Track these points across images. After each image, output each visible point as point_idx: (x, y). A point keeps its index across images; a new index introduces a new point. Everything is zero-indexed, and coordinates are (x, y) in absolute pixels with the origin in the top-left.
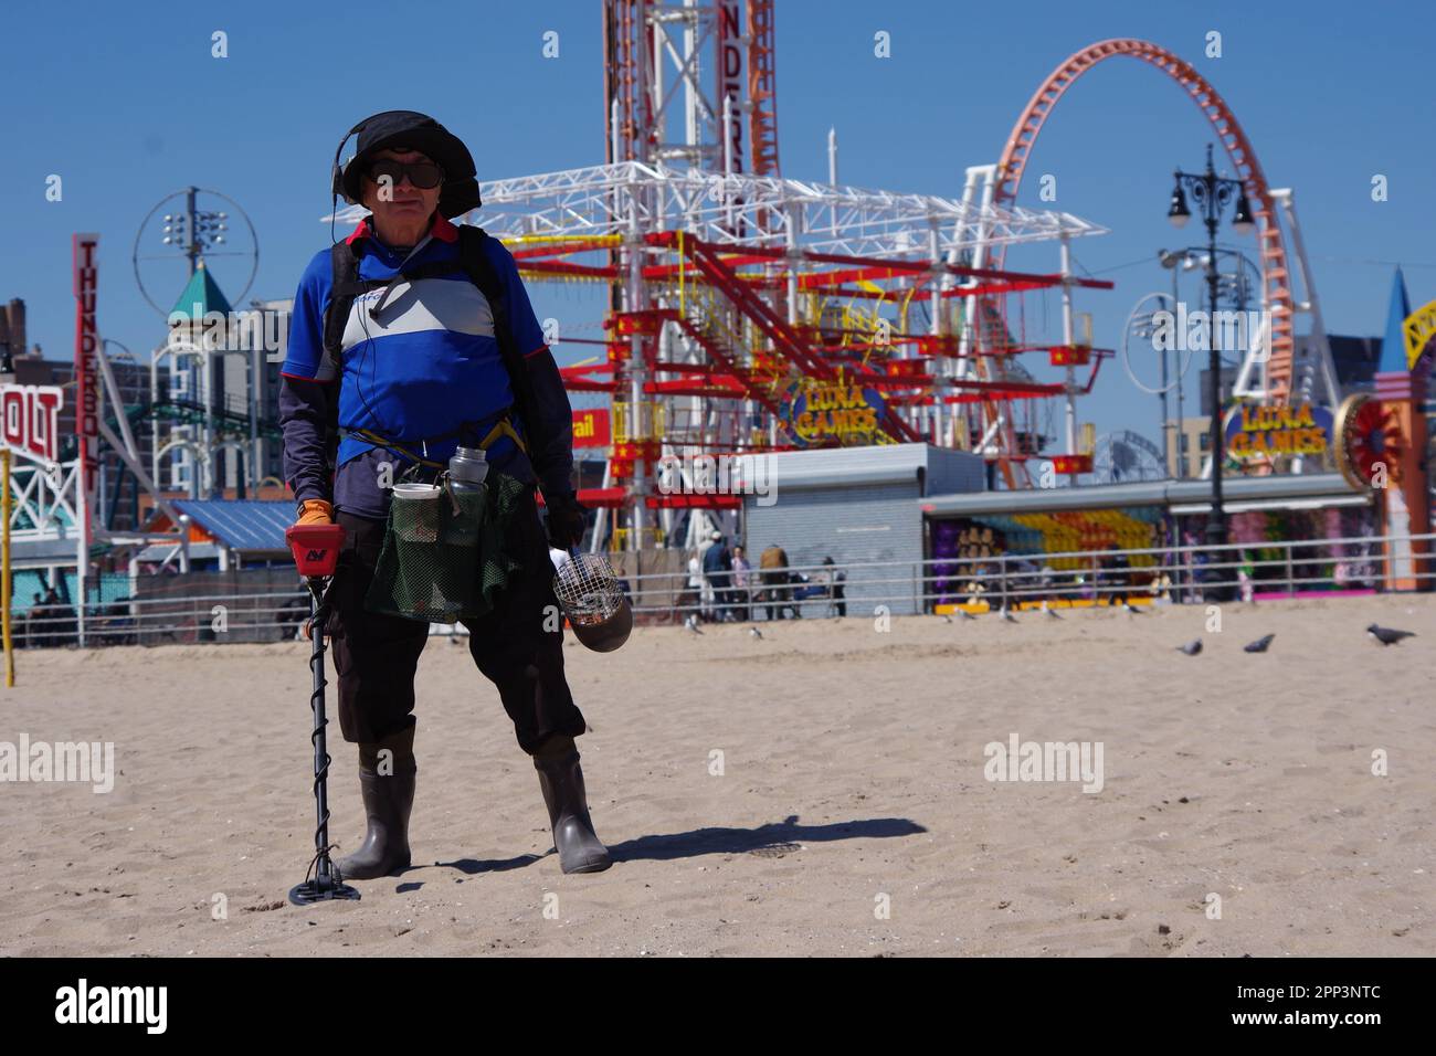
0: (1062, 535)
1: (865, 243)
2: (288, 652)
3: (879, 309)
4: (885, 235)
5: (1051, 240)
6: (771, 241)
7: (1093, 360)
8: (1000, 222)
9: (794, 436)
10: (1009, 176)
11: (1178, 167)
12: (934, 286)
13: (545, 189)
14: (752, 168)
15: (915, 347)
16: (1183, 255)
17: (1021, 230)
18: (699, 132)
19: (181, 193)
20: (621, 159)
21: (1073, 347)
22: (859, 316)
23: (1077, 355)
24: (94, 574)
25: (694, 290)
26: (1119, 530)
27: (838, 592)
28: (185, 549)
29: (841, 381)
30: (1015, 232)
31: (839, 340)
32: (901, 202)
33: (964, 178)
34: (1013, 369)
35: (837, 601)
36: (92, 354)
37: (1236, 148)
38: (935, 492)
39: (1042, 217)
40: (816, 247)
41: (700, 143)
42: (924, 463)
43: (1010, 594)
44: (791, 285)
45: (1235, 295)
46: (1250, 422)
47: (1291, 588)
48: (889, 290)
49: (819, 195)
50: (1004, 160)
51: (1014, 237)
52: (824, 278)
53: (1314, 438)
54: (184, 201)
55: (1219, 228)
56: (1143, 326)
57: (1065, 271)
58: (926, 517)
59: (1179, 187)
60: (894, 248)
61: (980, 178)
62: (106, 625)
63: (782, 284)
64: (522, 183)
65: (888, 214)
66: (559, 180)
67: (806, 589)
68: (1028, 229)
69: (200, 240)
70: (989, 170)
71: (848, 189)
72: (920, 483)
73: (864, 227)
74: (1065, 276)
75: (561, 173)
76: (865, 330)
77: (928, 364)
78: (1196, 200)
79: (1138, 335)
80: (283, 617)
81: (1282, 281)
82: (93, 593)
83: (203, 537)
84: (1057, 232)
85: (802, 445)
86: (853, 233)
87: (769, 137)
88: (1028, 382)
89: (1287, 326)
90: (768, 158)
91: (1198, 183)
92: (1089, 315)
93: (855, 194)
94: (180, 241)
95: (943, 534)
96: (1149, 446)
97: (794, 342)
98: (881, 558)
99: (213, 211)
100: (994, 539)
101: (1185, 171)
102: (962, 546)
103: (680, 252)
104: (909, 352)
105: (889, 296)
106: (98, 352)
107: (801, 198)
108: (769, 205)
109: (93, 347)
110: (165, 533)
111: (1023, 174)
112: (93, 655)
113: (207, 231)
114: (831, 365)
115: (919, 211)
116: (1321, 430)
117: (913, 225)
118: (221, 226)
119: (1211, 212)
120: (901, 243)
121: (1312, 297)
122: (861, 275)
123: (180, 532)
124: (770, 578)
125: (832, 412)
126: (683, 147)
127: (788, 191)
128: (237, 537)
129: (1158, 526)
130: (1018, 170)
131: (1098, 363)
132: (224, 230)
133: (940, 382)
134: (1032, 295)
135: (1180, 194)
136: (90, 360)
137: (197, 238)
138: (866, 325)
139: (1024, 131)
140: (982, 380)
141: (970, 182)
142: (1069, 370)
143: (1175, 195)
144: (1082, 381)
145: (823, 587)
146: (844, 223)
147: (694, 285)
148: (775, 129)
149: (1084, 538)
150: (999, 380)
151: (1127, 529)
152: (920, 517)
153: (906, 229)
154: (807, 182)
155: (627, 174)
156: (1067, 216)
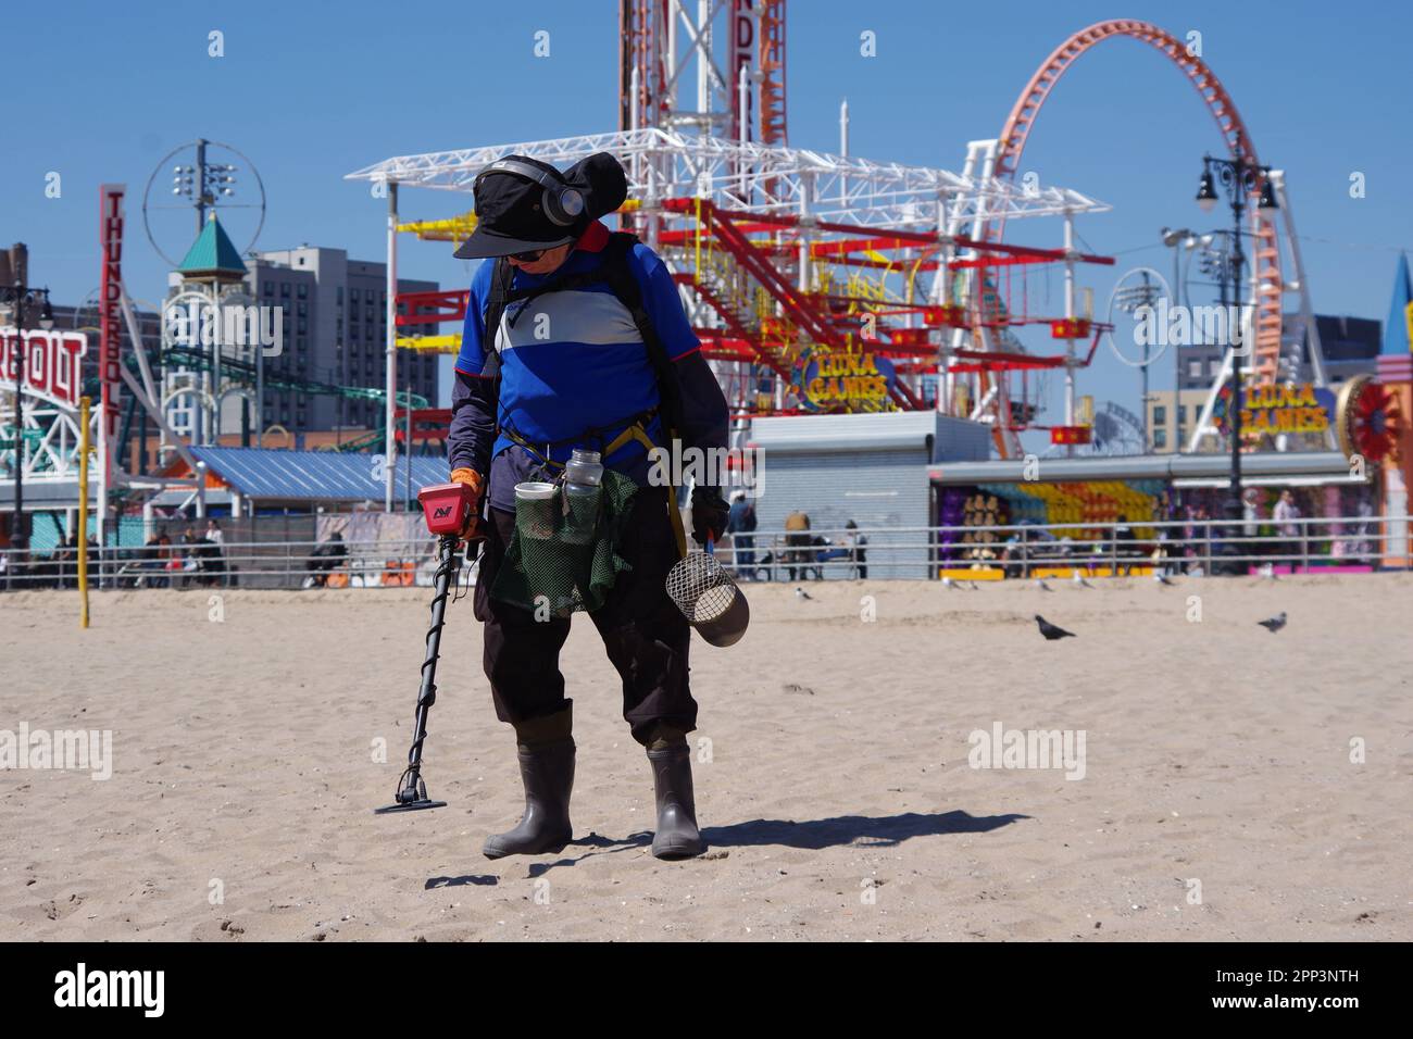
0: (1065, 504)
1: (872, 214)
2: (319, 599)
3: (887, 278)
4: (893, 206)
5: (1055, 215)
6: (781, 210)
7: (1093, 333)
8: (1006, 197)
9: (806, 402)
10: (1009, 151)
11: (1208, 152)
12: (941, 258)
13: (565, 153)
14: (761, 137)
15: (920, 317)
16: (1184, 234)
17: (1027, 204)
18: (710, 100)
19: (192, 145)
20: (640, 125)
21: (1074, 321)
22: (865, 284)
23: (1078, 329)
24: (113, 517)
25: (709, 255)
26: (1122, 501)
27: (861, 555)
28: (201, 494)
29: (849, 348)
30: (1020, 207)
31: (846, 308)
32: (910, 175)
33: (966, 152)
34: (1006, 339)
35: (861, 563)
36: (116, 302)
37: (1232, 128)
38: (942, 459)
39: (1047, 193)
40: (824, 216)
41: (711, 111)
42: (932, 430)
43: (1031, 561)
44: (803, 253)
45: (1218, 272)
46: (1254, 400)
47: (1306, 564)
48: (897, 259)
49: (833, 166)
50: (1005, 135)
51: (1019, 212)
52: (834, 247)
53: (1316, 417)
54: (194, 153)
55: (1244, 212)
56: (1127, 299)
57: (1068, 246)
58: (933, 484)
59: (1207, 171)
60: (900, 219)
61: (981, 153)
62: (139, 567)
63: (793, 251)
64: (544, 146)
65: (898, 186)
66: (579, 145)
67: (828, 551)
68: (1033, 204)
69: (209, 191)
70: (990, 145)
71: (861, 161)
72: (929, 449)
73: (874, 199)
74: (1068, 251)
75: (582, 138)
76: (870, 298)
77: (932, 334)
78: (1224, 185)
79: (1121, 308)
80: (312, 565)
81: (1272, 261)
82: (112, 536)
83: (217, 483)
84: (1061, 208)
85: (811, 410)
86: (862, 203)
87: (778, 107)
88: (1021, 353)
89: (1275, 305)
90: (776, 127)
91: (1226, 168)
92: (1089, 289)
93: (867, 165)
94: (190, 192)
95: (950, 501)
96: (1131, 418)
97: (803, 309)
98: (889, 522)
99: (222, 163)
100: (999, 507)
101: (1214, 156)
102: (968, 512)
103: (697, 218)
104: (912, 321)
105: (897, 266)
106: (122, 300)
107: (814, 168)
108: (781, 174)
109: (118, 295)
110: (181, 478)
111: (1022, 150)
112: (125, 597)
113: (217, 183)
114: (840, 332)
115: (927, 184)
116: (1322, 409)
117: (921, 197)
118: (230, 179)
119: (1237, 197)
120: (907, 215)
121: (1301, 278)
122: (869, 244)
123: (197, 478)
124: (794, 540)
125: (844, 379)
126: (695, 114)
127: (803, 161)
128: (250, 483)
129: (1160, 499)
130: (1018, 146)
131: (1098, 337)
132: (233, 182)
133: (944, 352)
134: (1036, 269)
135: (1208, 178)
136: (113, 308)
137: (206, 189)
138: (871, 293)
139: (1026, 107)
140: (977, 350)
141: (971, 156)
142: (1070, 343)
143: (1203, 179)
144: (1082, 354)
145: (846, 551)
146: (854, 194)
147: (710, 251)
148: (784, 99)
149: (1087, 508)
150: (993, 350)
151: (1130, 500)
152: (928, 484)
153: (913, 201)
154: (821, 153)
155: (647, 141)
156: (1072, 193)
